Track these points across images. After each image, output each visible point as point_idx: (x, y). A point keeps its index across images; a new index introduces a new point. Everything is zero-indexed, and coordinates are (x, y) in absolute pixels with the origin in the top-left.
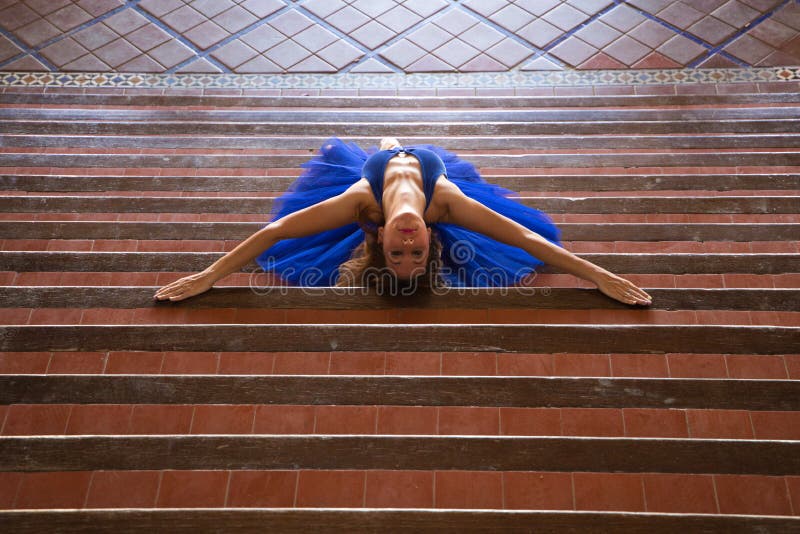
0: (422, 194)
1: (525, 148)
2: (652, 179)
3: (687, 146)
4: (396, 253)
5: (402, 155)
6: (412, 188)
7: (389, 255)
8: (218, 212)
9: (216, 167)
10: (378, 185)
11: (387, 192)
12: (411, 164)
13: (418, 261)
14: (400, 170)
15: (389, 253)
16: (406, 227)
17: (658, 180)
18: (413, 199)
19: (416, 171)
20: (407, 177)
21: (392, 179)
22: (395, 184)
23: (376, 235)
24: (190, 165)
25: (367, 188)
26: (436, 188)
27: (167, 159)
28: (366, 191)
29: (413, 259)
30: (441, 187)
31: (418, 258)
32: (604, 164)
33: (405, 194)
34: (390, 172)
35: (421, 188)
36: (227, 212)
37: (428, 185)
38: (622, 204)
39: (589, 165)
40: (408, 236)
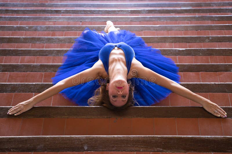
0: (126, 68)
1: (158, 20)
2: (208, 38)
3: (216, 19)
4: (114, 97)
5: (116, 48)
6: (122, 66)
7: (111, 97)
8: (43, 55)
9: (45, 31)
10: (106, 64)
11: (111, 67)
12: (120, 54)
13: (124, 100)
14: (115, 57)
15: (111, 96)
16: (119, 86)
17: (210, 38)
18: (122, 71)
19: (123, 57)
20: (119, 60)
21: (113, 62)
22: (114, 64)
23: (105, 86)
24: (36, 30)
25: (101, 65)
26: (132, 64)
27: (27, 27)
28: (101, 67)
29: (122, 99)
30: (134, 64)
31: (124, 99)
32: (188, 29)
33: (118, 69)
34: (112, 57)
35: (125, 65)
36: (47, 55)
37: (128, 64)
38: (199, 51)
39: (183, 30)
40: (120, 90)
